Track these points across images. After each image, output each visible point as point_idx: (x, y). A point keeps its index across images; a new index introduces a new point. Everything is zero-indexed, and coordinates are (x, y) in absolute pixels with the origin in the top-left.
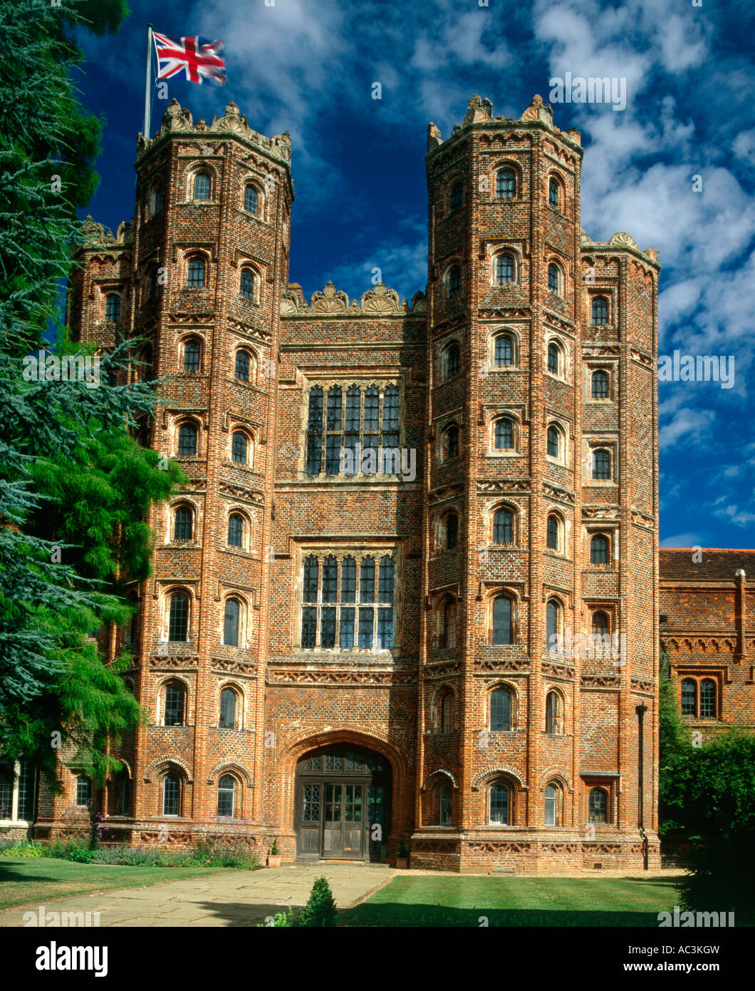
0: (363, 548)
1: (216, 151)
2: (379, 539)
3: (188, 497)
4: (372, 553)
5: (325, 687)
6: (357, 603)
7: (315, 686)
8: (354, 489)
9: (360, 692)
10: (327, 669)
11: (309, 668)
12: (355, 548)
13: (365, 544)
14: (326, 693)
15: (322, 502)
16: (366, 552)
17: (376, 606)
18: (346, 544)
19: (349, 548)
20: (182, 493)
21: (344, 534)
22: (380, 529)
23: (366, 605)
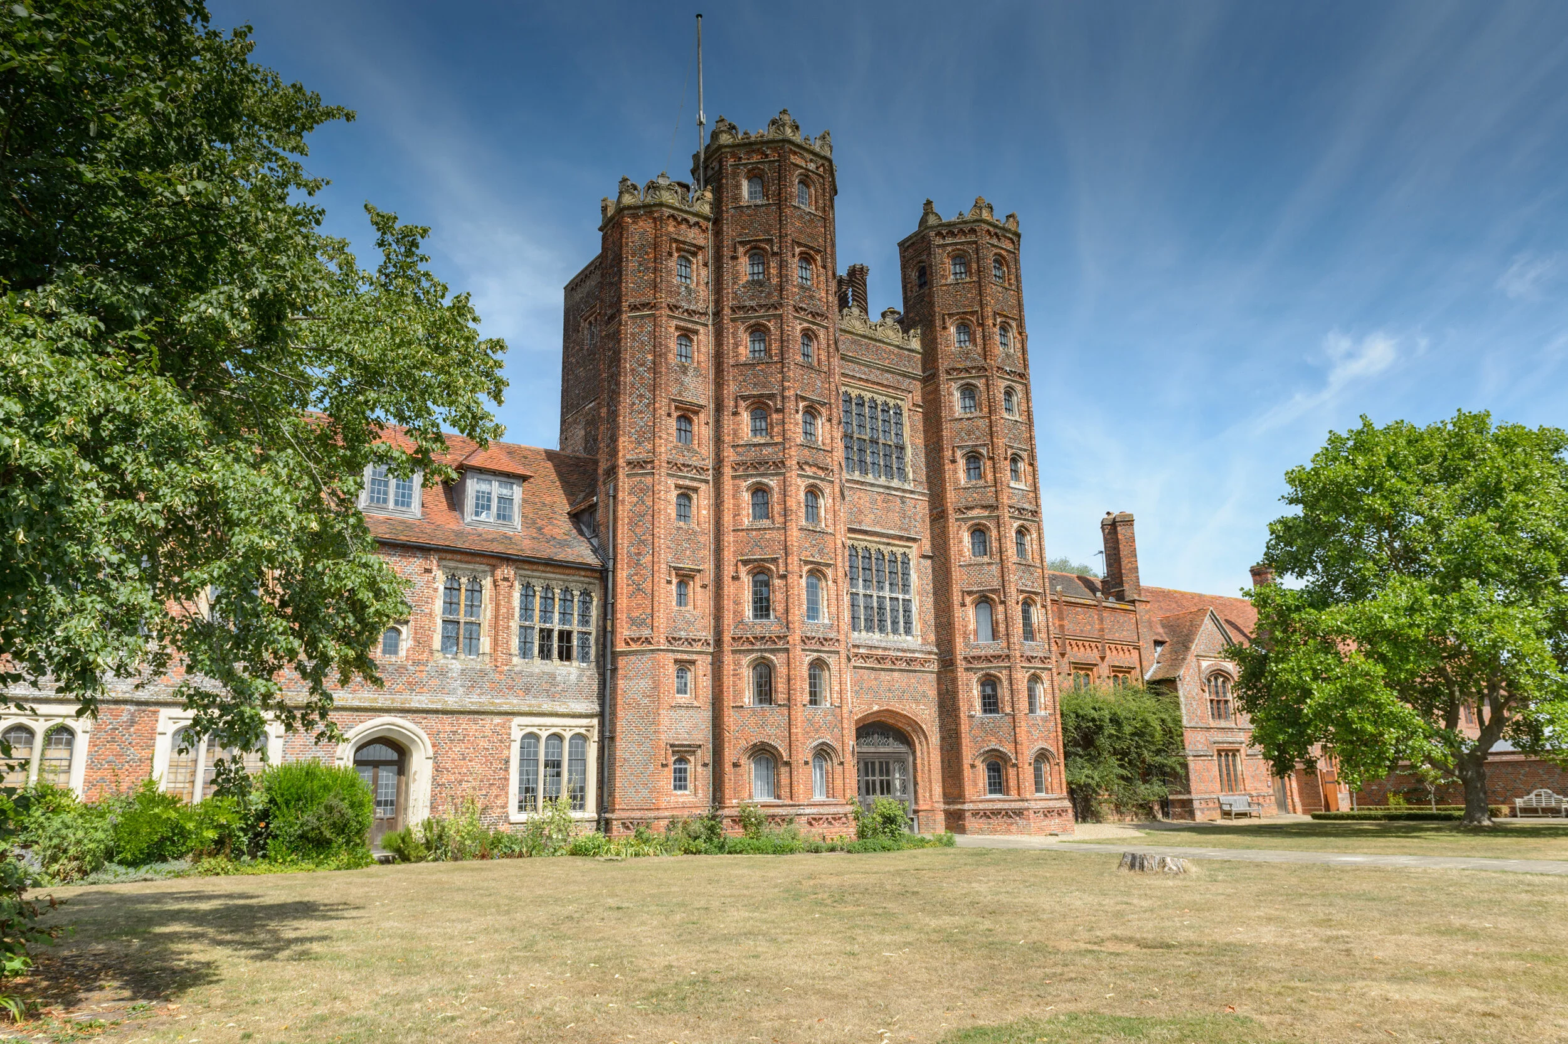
0: (888, 544)
1: (817, 168)
2: (901, 538)
3: (818, 482)
4: (894, 549)
5: (872, 669)
6: (887, 594)
7: (865, 668)
8: (881, 490)
9: (896, 674)
10: (874, 652)
11: (861, 651)
12: (884, 543)
13: (891, 541)
14: (873, 674)
15: (859, 498)
16: (890, 548)
17: (901, 597)
18: (877, 539)
19: (879, 543)
20: (814, 478)
21: (878, 529)
22: (901, 529)
23: (894, 595)
